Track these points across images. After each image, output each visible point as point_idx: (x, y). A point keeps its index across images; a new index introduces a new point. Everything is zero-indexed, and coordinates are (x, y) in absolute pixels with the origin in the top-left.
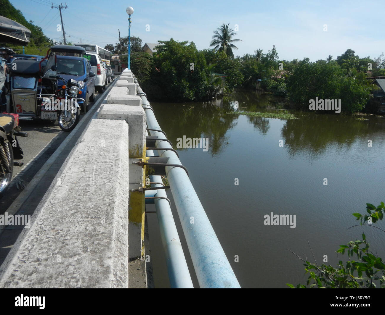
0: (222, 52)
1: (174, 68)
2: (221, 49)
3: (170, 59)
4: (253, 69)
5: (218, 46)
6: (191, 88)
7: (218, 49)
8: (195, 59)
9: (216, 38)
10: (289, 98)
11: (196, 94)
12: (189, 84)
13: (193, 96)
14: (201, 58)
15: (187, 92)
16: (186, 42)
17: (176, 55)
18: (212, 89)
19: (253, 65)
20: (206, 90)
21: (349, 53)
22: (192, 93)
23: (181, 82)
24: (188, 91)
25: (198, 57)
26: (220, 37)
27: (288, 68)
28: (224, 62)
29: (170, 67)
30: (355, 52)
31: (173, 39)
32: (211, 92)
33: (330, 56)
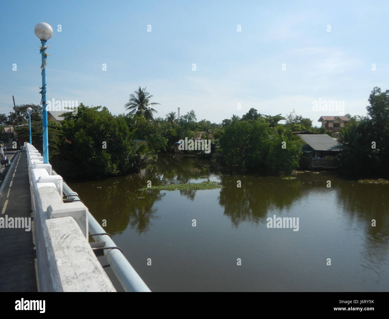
0: (140, 116)
1: (91, 138)
2: (139, 114)
3: (84, 127)
4: (170, 132)
5: (135, 109)
6: (113, 160)
7: (135, 113)
8: (116, 126)
9: (133, 102)
10: (215, 160)
11: (120, 167)
12: (111, 156)
13: (117, 171)
14: (123, 124)
15: (109, 166)
16: (99, 107)
17: (92, 122)
18: (137, 159)
19: (169, 128)
20: (131, 161)
21: (252, 111)
22: (115, 166)
23: (101, 154)
24: (111, 164)
25: (119, 123)
26: (136, 101)
27: (203, 129)
28: (144, 127)
29: (85, 137)
30: (257, 111)
31: (83, 104)
32: (137, 162)
33: (233, 115)
